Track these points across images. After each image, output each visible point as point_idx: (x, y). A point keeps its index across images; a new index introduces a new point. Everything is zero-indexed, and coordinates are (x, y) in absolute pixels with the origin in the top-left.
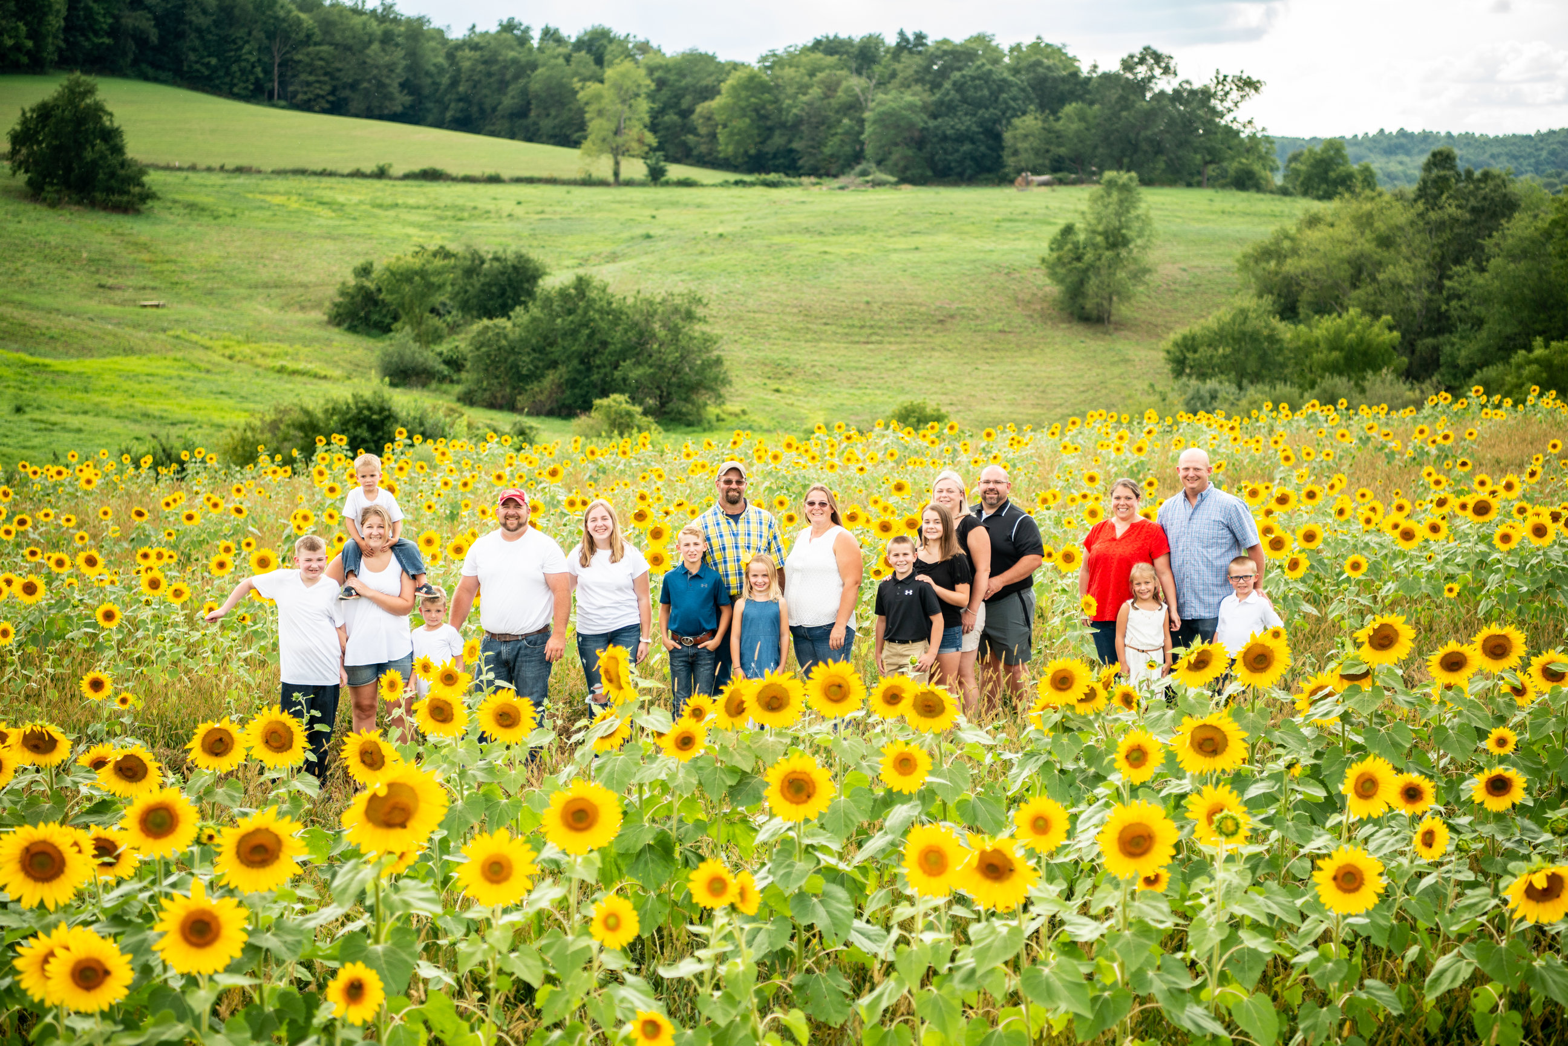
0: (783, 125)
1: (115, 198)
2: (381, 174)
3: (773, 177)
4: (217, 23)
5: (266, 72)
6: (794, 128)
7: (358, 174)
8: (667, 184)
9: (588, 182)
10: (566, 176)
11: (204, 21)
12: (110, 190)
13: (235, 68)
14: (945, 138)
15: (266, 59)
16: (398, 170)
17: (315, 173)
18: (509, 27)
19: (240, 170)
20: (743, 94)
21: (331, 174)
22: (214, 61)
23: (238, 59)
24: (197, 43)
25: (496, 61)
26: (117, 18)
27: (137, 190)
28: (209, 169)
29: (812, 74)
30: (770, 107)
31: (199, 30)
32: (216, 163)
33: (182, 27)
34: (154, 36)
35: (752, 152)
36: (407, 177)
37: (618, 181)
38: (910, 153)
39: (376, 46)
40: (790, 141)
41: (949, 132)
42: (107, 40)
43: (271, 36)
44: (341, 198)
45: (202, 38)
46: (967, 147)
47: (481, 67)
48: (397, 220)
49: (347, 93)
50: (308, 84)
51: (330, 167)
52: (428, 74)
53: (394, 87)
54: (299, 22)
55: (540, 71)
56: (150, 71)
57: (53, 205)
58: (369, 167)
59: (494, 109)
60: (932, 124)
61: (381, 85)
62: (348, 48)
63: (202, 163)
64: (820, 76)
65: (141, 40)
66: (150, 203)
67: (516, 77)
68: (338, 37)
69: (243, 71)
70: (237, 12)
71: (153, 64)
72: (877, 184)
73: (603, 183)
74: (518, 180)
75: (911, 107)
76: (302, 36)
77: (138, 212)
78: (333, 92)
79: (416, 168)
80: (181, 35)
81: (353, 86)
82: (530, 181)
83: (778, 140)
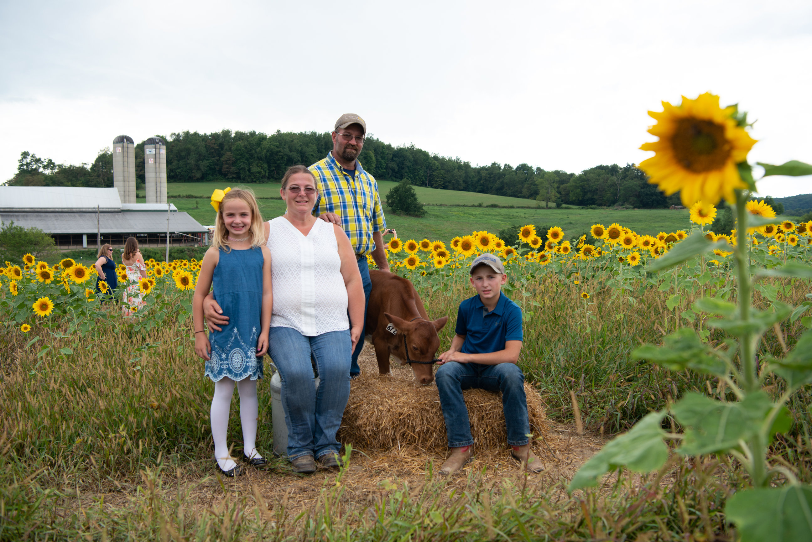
0: (590, 191)
1: (416, 213)
2: (480, 206)
3: (593, 206)
4: (413, 165)
5: (425, 178)
6: (595, 191)
7: (473, 206)
8: (562, 208)
9: (539, 208)
10: (532, 206)
11: (409, 164)
12: (415, 211)
13: (417, 177)
14: (647, 194)
15: (426, 174)
16: (485, 205)
17: (462, 206)
18: (494, 164)
19: (441, 205)
20: (578, 182)
21: (466, 206)
22: (412, 175)
23: (418, 175)
24: (407, 170)
25: (492, 174)
26: (387, 164)
27: (422, 211)
28: (433, 205)
29: (599, 176)
30: (586, 186)
31: (408, 167)
32: (435, 203)
33: (403, 166)
34: (396, 169)
35: (580, 199)
36: (487, 207)
37: (548, 208)
38: (635, 199)
39: (456, 170)
40: (593, 196)
41: (648, 193)
42: (385, 170)
43: (427, 168)
44: (474, 213)
45: (409, 169)
46: (654, 197)
47: (488, 176)
48: (492, 219)
49: (448, 184)
50: (437, 181)
51: (466, 204)
52: (470, 178)
53: (461, 182)
54: (435, 164)
55: (507, 176)
56: (394, 179)
57: (399, 215)
58: (476, 204)
59: (491, 188)
60: (642, 190)
61: (458, 181)
62: (448, 171)
63: (431, 203)
64: (602, 176)
65: (393, 170)
66: (426, 215)
67: (499, 178)
68: (446, 168)
69: (419, 178)
70: (418, 161)
71: (396, 177)
72: (627, 208)
73: (543, 208)
74: (519, 207)
75: (636, 185)
76: (435, 168)
77: (422, 217)
78: (443, 184)
79: (490, 204)
80: (403, 168)
81: (449, 182)
82: (522, 207)
83: (589, 195)
